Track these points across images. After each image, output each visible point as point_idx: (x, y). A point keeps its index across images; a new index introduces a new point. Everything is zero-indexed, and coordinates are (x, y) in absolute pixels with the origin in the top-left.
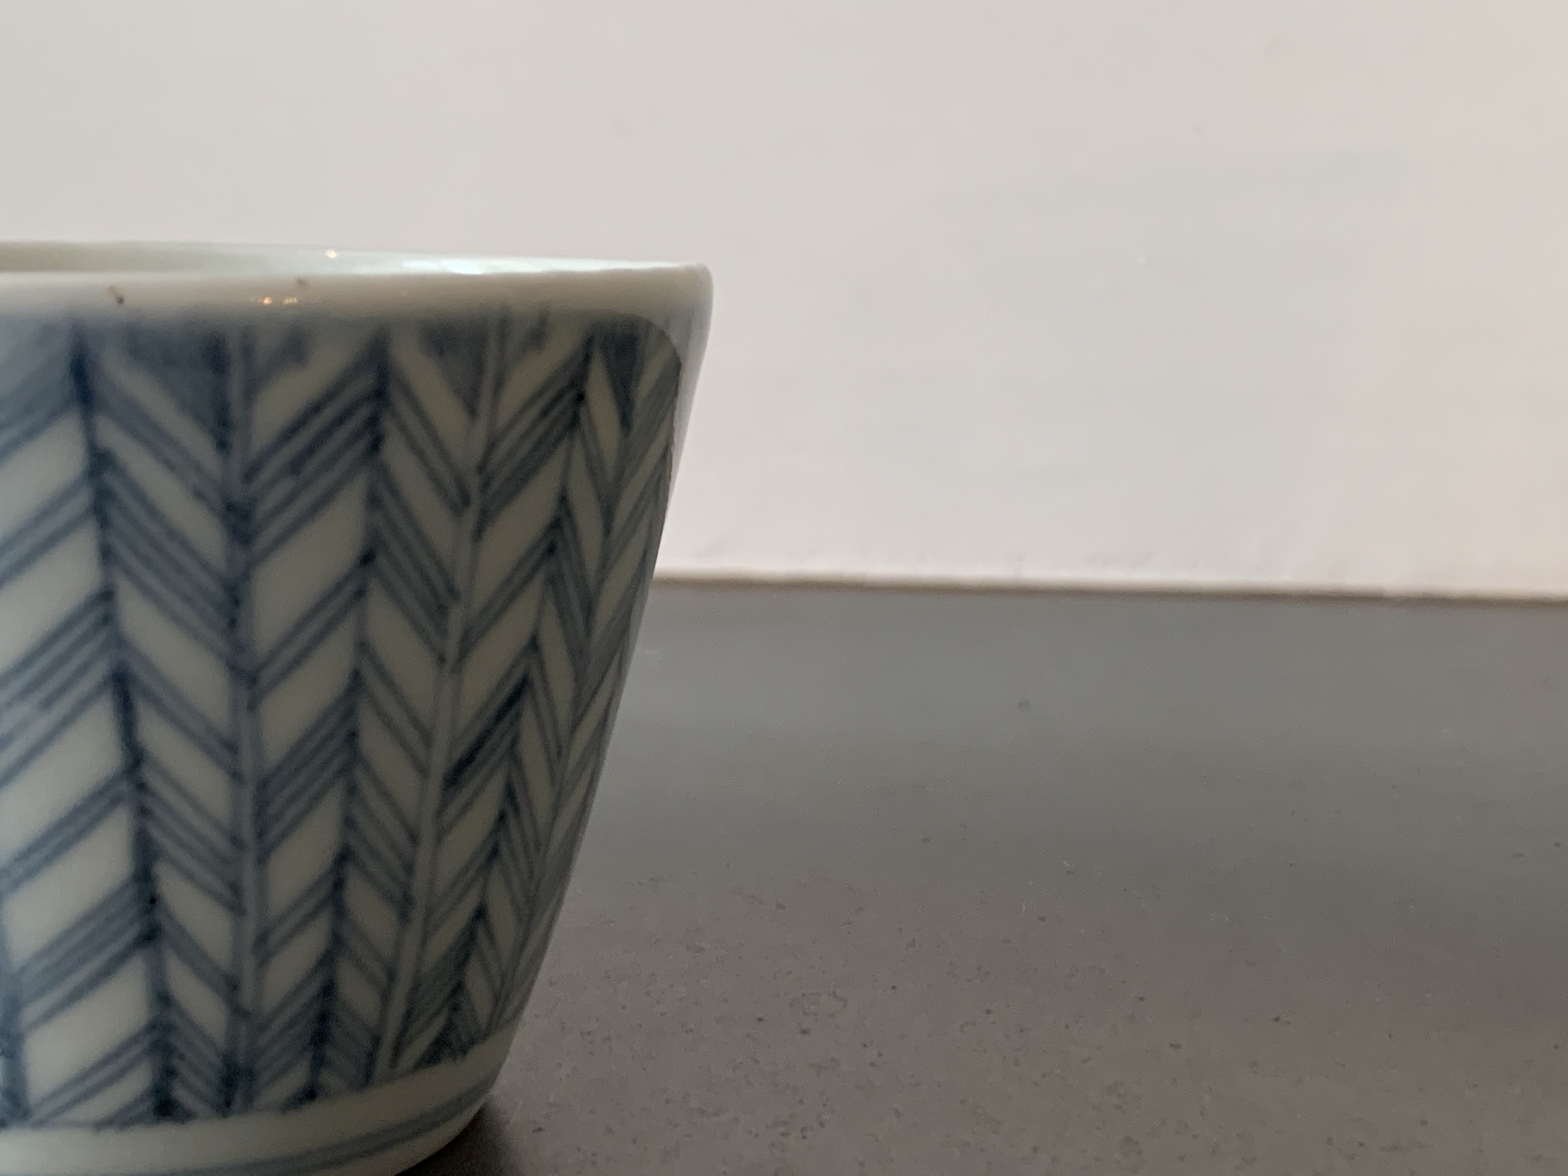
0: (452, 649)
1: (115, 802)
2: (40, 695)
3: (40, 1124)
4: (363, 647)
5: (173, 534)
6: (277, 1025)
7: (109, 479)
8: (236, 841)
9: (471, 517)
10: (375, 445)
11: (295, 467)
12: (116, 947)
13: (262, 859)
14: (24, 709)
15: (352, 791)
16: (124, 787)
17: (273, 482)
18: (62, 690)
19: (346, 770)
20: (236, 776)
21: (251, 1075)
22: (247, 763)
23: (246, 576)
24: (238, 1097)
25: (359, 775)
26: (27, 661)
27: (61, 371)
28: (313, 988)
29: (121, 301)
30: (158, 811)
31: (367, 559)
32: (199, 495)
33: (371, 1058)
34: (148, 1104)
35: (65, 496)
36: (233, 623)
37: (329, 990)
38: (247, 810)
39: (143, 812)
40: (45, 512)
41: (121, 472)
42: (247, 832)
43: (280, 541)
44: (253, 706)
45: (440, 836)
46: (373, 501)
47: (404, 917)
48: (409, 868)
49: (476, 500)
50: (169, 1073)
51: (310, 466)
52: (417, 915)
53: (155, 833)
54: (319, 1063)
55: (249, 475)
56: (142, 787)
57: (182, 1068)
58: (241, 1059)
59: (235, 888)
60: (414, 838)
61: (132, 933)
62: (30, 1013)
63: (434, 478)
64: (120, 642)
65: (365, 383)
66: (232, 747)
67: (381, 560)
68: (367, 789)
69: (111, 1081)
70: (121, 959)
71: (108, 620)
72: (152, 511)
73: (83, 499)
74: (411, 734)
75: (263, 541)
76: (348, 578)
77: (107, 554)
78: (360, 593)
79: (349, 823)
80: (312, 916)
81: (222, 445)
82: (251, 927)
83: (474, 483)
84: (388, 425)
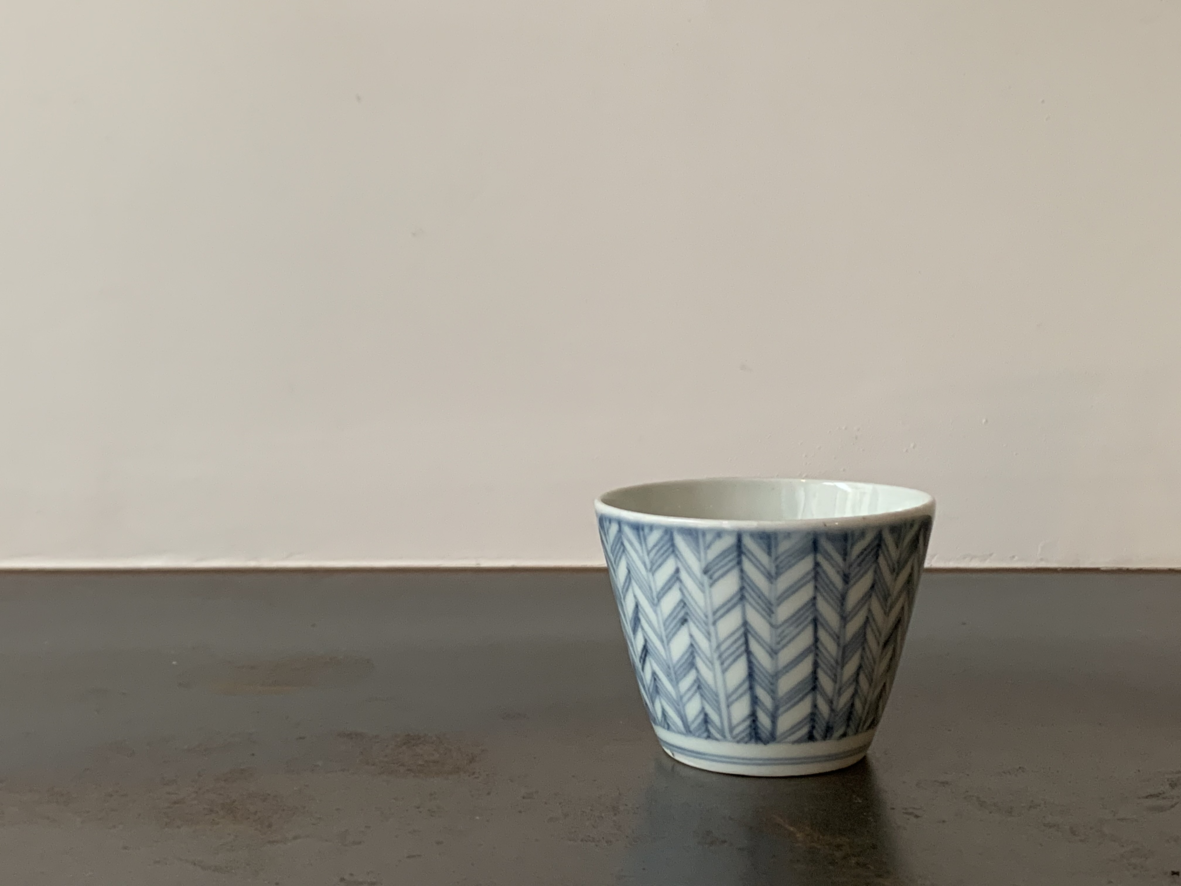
0: (887, 610)
1: (811, 652)
2: (795, 625)
3: (779, 742)
4: (870, 610)
5: (831, 582)
6: (841, 714)
7: (819, 569)
8: (837, 662)
9: (895, 574)
10: (877, 558)
11: (859, 565)
12: (804, 692)
13: (843, 667)
14: (791, 628)
15: (864, 649)
16: (813, 648)
17: (855, 568)
18: (800, 624)
19: (863, 643)
20: (838, 645)
21: (832, 728)
22: (842, 642)
23: (846, 593)
24: (828, 735)
25: (866, 645)
26: (794, 615)
27: (811, 543)
28: (849, 705)
29: (825, 525)
30: (820, 654)
31: (873, 587)
32: (838, 572)
33: (859, 725)
34: (807, 736)
35: (808, 574)
36: (842, 605)
37: (853, 705)
38: (840, 653)
39: (817, 655)
40: (803, 578)
41: (821, 567)
42: (840, 660)
43: (855, 583)
44: (844, 627)
45: (880, 662)
46: (875, 572)
47: (870, 685)
48: (873, 670)
49: (896, 571)
50: (813, 727)
51: (863, 564)
52: (873, 684)
53: (819, 661)
54: (848, 726)
55: (851, 566)
56: (817, 648)
57: (817, 726)
58: (830, 724)
59: (835, 675)
60: (875, 662)
61: (810, 688)
62: (781, 710)
63: (889, 565)
64: (816, 610)
65: (876, 542)
66: (838, 638)
67: (876, 587)
68: (867, 649)
69: (799, 729)
70: (806, 694)
71: (814, 605)
72: (828, 577)
73: (813, 574)
74: (878, 634)
75: (852, 582)
76: (868, 592)
77: (816, 587)
78: (870, 596)
79: (862, 658)
80: (851, 684)
81: (845, 560)
82: (837, 687)
83: (896, 566)
84: (880, 552)
